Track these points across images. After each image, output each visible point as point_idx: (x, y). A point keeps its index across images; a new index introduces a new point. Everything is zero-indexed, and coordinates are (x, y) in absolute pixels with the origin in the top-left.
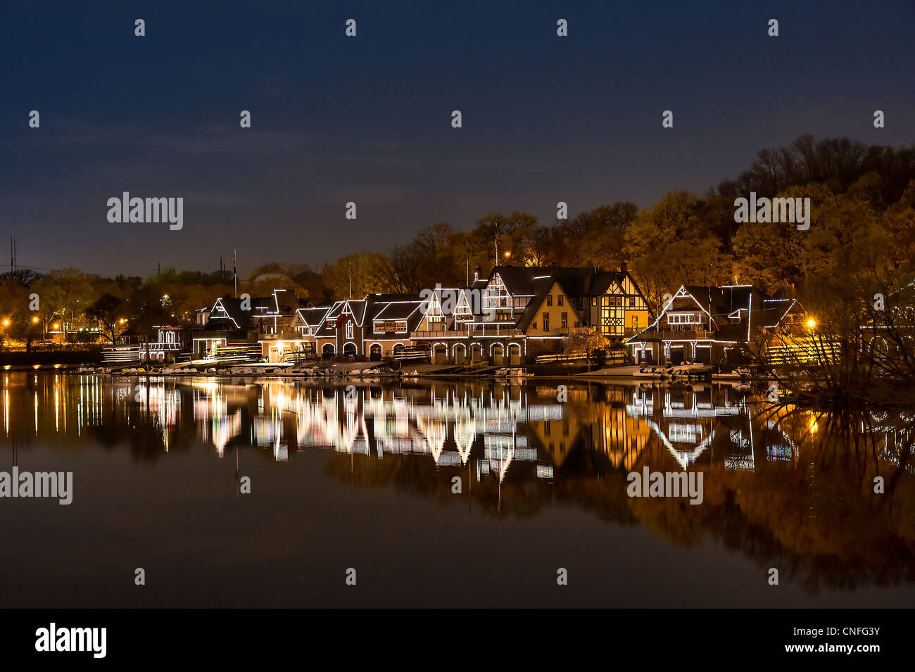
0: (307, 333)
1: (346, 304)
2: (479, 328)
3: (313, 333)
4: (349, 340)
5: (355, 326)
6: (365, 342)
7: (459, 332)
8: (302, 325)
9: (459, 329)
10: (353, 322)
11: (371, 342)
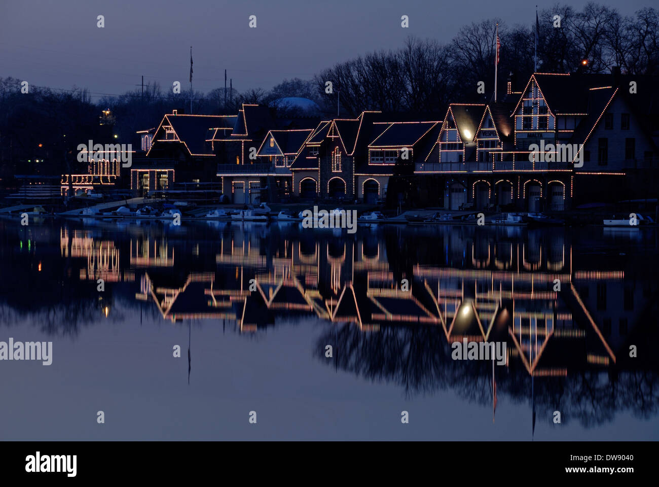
0: (280, 163)
1: (332, 125)
2: (508, 158)
3: (289, 164)
4: (336, 174)
5: (343, 155)
6: (357, 177)
7: (481, 165)
8: (276, 153)
9: (481, 160)
10: (341, 149)
11: (366, 178)
